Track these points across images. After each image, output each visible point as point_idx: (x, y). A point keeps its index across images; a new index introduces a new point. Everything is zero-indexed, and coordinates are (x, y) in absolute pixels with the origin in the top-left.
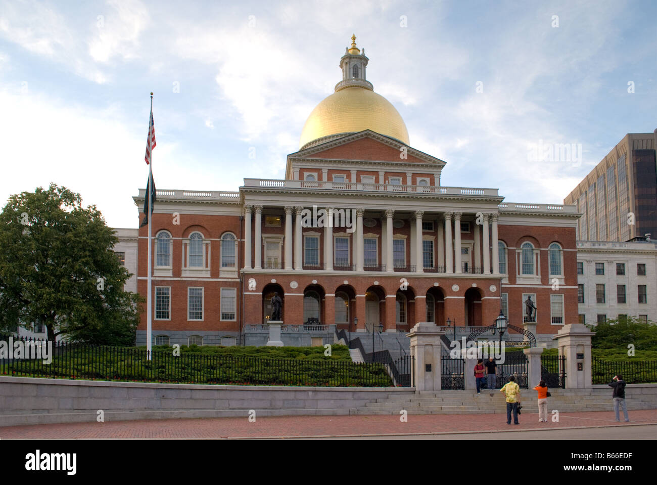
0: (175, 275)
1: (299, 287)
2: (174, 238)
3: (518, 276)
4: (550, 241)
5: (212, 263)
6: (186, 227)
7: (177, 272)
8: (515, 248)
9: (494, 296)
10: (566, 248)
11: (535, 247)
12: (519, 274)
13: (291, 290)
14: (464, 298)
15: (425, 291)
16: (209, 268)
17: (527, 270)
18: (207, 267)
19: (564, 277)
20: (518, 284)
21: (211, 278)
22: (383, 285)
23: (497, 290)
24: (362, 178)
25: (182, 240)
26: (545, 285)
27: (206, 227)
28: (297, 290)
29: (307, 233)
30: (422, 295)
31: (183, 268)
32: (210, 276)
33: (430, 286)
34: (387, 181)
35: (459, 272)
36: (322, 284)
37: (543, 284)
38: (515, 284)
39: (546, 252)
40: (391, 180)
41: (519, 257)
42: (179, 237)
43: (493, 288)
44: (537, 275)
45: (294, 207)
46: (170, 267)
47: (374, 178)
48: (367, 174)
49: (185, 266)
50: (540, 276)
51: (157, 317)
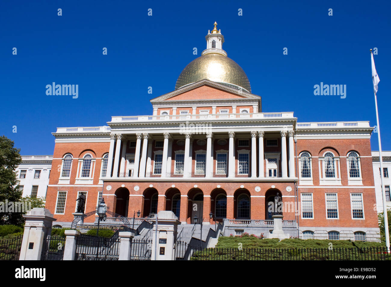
0: (71, 183)
1: (140, 190)
2: (73, 159)
3: (320, 178)
4: (348, 151)
5: (95, 174)
6: (82, 151)
7: (72, 182)
8: (318, 157)
9: (290, 195)
10: (362, 155)
11: (335, 155)
12: (322, 177)
13: (134, 192)
14: (265, 197)
15: (233, 192)
16: (93, 178)
17: (330, 174)
18: (92, 177)
19: (362, 179)
20: (321, 186)
21: (93, 185)
22: (200, 188)
23: (293, 191)
24: (200, 111)
25: (79, 159)
26: (345, 186)
27: (94, 150)
28: (139, 192)
29: (156, 151)
30: (231, 195)
31: (77, 178)
32: (92, 184)
33: (237, 188)
34: (218, 113)
35: (262, 177)
36: (156, 188)
37: (344, 185)
38: (318, 185)
39: (345, 159)
40: (221, 112)
41: (321, 164)
42: (77, 158)
43: (289, 189)
44: (338, 177)
45: (142, 134)
46: (69, 178)
47: (209, 111)
48: (204, 109)
49: (78, 177)
50: (340, 179)
51: (57, 213)
